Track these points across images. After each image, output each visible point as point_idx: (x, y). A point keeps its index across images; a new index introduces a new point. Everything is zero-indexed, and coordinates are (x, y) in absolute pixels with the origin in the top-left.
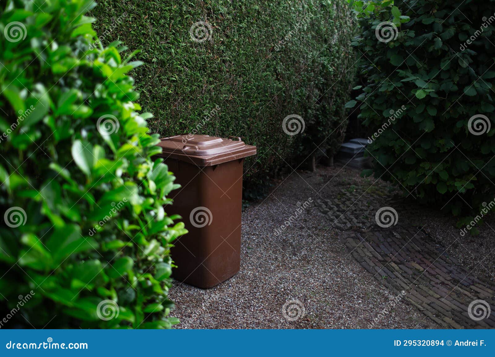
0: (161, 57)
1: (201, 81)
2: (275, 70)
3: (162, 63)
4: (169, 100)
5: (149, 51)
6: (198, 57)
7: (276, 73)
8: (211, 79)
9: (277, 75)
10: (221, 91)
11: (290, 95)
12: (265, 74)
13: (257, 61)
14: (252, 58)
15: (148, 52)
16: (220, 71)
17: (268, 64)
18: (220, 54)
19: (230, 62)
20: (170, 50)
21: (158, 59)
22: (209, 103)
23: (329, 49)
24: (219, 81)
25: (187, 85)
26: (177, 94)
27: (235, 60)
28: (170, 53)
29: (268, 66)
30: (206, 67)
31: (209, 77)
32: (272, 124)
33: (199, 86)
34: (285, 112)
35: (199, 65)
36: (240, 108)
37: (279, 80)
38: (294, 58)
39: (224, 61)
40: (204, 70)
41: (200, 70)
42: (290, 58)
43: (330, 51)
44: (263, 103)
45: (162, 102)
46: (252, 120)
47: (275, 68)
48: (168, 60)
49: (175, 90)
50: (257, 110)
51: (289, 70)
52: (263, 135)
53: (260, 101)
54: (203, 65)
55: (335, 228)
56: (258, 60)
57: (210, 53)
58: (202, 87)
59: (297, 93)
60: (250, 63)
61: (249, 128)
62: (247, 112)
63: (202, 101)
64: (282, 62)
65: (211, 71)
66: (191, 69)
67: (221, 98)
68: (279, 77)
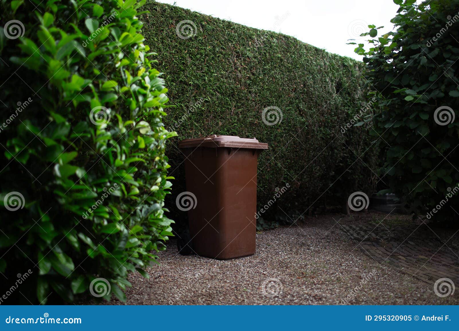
0: (196, 82)
1: (230, 105)
2: (298, 107)
3: (197, 87)
4: (202, 115)
5: (187, 76)
6: (228, 86)
7: (299, 109)
8: (239, 105)
9: (300, 111)
10: (247, 115)
11: (314, 130)
12: (288, 108)
13: (280, 97)
14: (276, 94)
15: (187, 77)
16: (248, 100)
17: (290, 101)
18: (248, 86)
19: (256, 94)
20: (204, 77)
21: (194, 82)
22: (236, 123)
23: (352, 101)
24: (246, 107)
25: (218, 106)
26: (210, 112)
27: (260, 93)
28: (205, 80)
29: (291, 103)
30: (234, 94)
31: (237, 102)
32: (296, 151)
33: (228, 109)
34: (309, 144)
35: (228, 92)
36: (265, 132)
37: (301, 115)
38: (316, 101)
39: (250, 92)
40: (233, 97)
41: (229, 96)
42: (312, 100)
43: (354, 104)
44: (286, 131)
45: (197, 116)
46: (276, 144)
47: (297, 105)
48: (202, 85)
49: (208, 109)
50: (282, 137)
51: (312, 110)
52: (287, 159)
53: (284, 130)
54: (232, 92)
56: (281, 96)
57: (238, 85)
58: (231, 109)
59: (321, 131)
60: (274, 97)
61: (274, 150)
62: (271, 136)
63: (231, 121)
64: (305, 102)
65: (239, 98)
66: (222, 94)
67: (248, 121)
68: (301, 113)
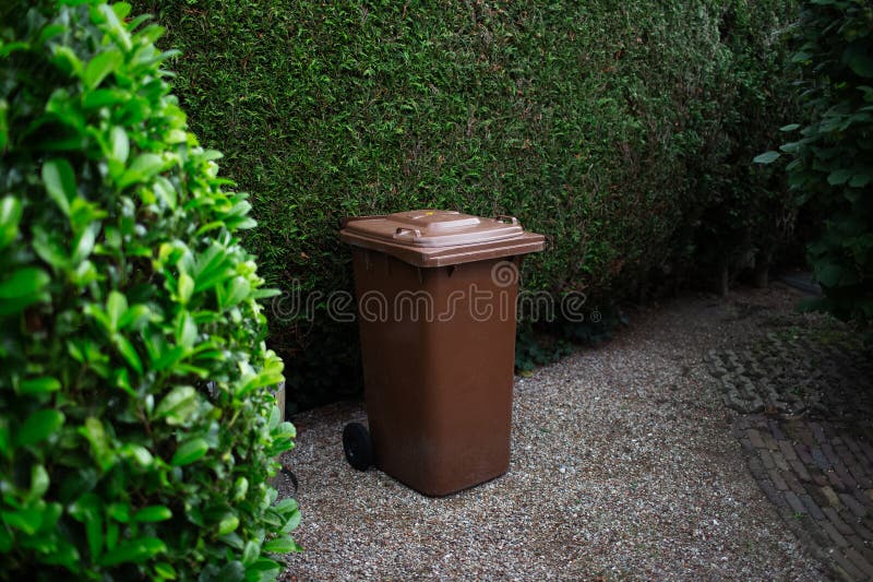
0: (382, 67)
1: (463, 112)
2: (627, 94)
3: (384, 78)
4: (398, 145)
5: (359, 55)
6: (459, 67)
7: (629, 100)
8: (485, 109)
9: (631, 104)
10: (505, 132)
11: (660, 144)
12: (603, 100)
13: (584, 76)
14: (575, 71)
15: (358, 57)
16: (505, 93)
17: (609, 83)
18: (508, 61)
19: (527, 77)
20: (400, 55)
21: (376, 70)
22: (478, 154)
23: (756, 55)
24: (502, 112)
25: (435, 120)
26: (415, 135)
27: (537, 73)
28: (402, 60)
29: (610, 87)
30: (474, 86)
31: (482, 104)
32: (616, 198)
33: (459, 122)
34: (647, 177)
35: (460, 83)
36: (547, 165)
37: (634, 114)
38: (671, 73)
39: (514, 76)
40: (471, 92)
41: (461, 91)
42: (660, 71)
43: (761, 60)
44: (596, 156)
45: (384, 149)
46: (571, 188)
47: (625, 89)
48: (397, 73)
49: (411, 128)
50: (585, 170)
51: (659, 96)
52: (595, 219)
53: (591, 153)
54: (468, 82)
55: (729, 407)
56: (588, 75)
57: (484, 61)
58: (465, 123)
59: (678, 141)
60: (570, 79)
61: (565, 204)
62: (561, 173)
63: (465, 150)
64: (643, 78)
65: (486, 94)
66: (445, 88)
67: (506, 145)
68: (633, 108)
